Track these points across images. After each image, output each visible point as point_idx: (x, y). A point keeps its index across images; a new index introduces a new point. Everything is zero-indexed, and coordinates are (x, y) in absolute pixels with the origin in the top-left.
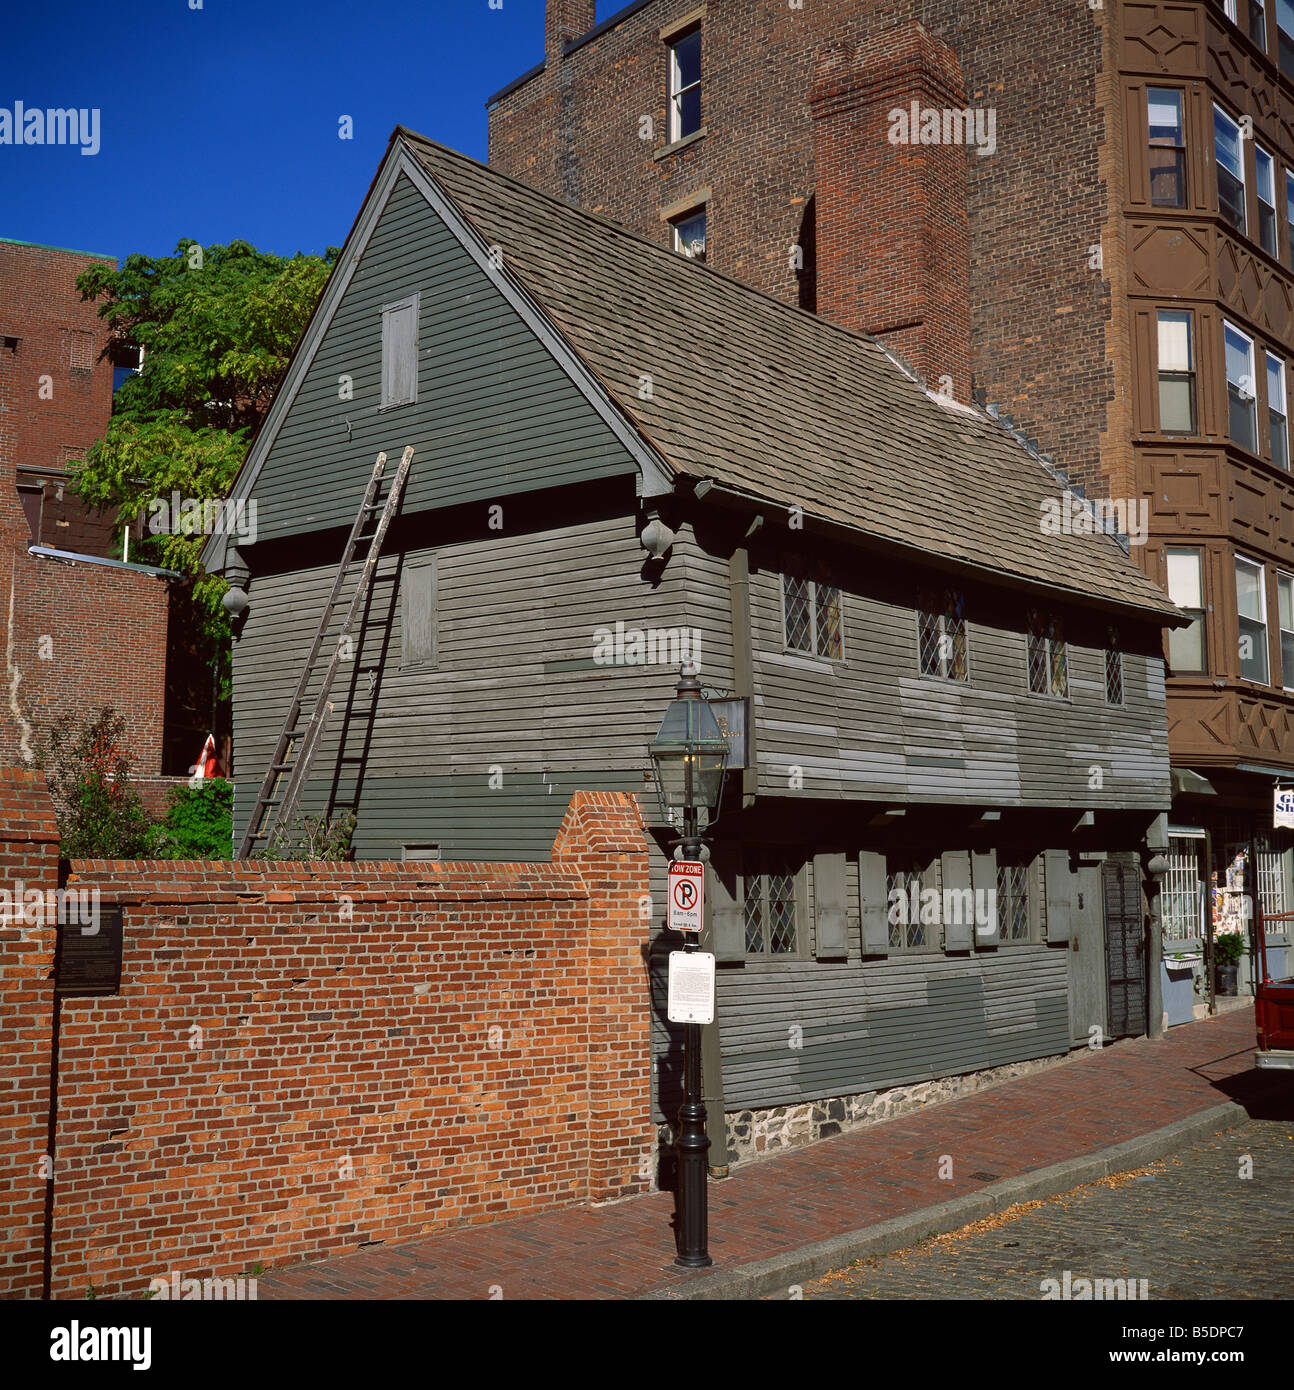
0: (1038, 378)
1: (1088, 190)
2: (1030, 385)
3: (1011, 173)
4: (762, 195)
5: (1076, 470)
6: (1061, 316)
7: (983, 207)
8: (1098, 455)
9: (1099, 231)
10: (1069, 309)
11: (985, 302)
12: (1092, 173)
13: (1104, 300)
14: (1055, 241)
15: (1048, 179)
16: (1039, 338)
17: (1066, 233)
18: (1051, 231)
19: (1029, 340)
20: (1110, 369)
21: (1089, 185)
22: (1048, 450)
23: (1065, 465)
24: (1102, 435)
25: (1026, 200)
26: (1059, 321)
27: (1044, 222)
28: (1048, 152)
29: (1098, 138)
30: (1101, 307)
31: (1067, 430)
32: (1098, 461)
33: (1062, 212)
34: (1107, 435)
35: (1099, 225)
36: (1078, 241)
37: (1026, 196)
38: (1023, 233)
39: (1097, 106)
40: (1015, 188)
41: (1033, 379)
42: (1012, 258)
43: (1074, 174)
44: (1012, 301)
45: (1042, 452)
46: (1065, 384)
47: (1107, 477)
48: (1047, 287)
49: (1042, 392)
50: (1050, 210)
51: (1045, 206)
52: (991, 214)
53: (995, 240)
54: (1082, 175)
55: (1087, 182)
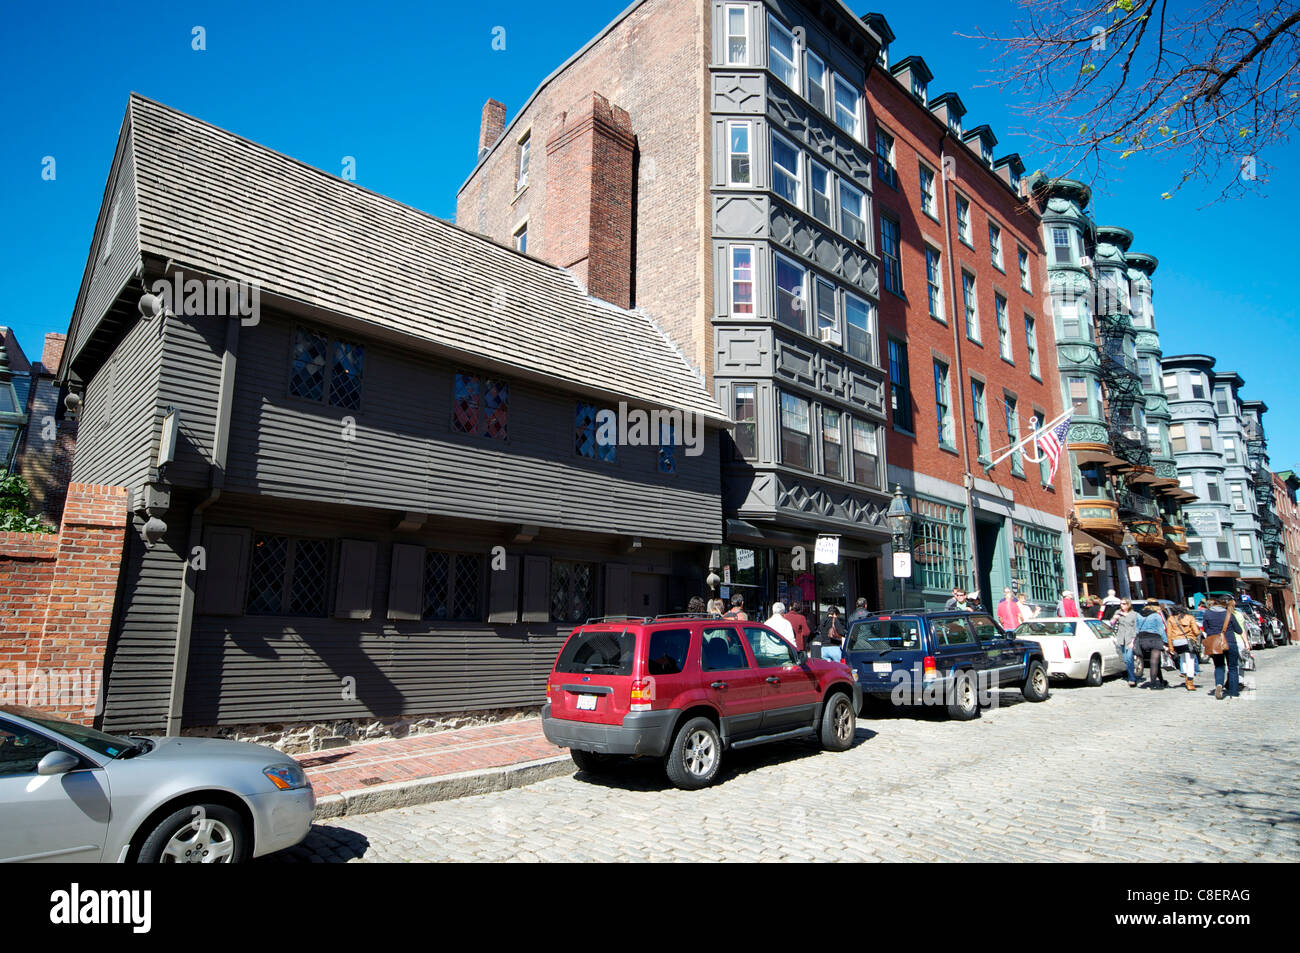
0: (664, 290)
1: (691, 179)
2: (661, 295)
3: (656, 178)
5: (681, 342)
6: (676, 253)
7: (643, 199)
8: (691, 331)
9: (695, 201)
10: (680, 248)
12: (693, 170)
13: (696, 240)
14: (674, 212)
15: (673, 177)
16: (666, 268)
17: (680, 205)
18: (672, 206)
19: (661, 269)
20: (698, 280)
22: (668, 331)
23: (676, 339)
24: (693, 319)
25: (662, 191)
26: (675, 256)
27: (670, 202)
28: (673, 162)
30: (696, 245)
31: (678, 318)
33: (679, 194)
36: (685, 209)
37: (662, 188)
38: (660, 209)
40: (658, 185)
42: (655, 225)
43: (685, 172)
46: (677, 292)
48: (670, 238)
50: (673, 194)
54: (689, 172)
55: (691, 175)
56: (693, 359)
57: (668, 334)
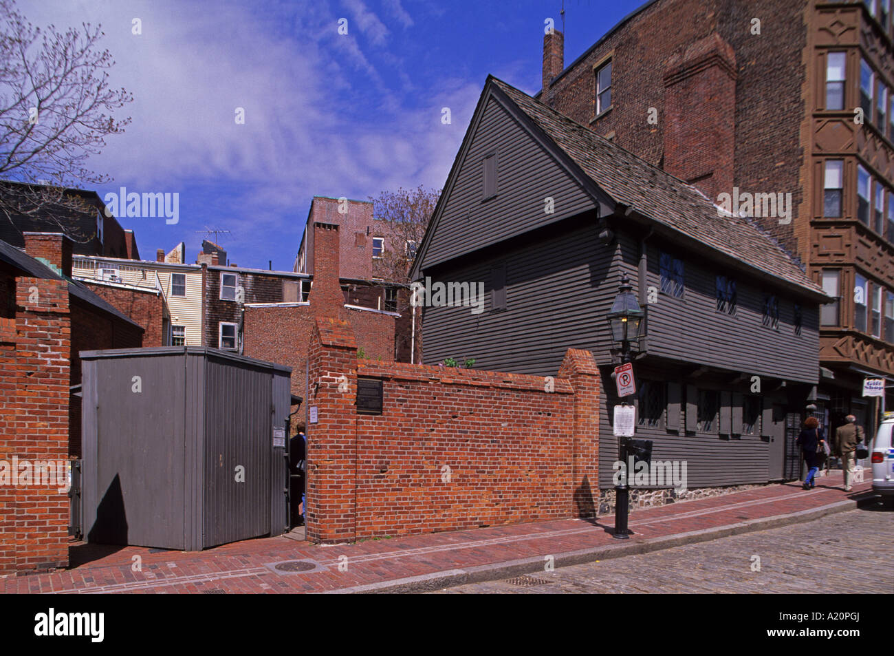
1: (795, 106)
3: (756, 103)
5: (781, 237)
6: (778, 167)
7: (742, 121)
8: (792, 229)
9: (799, 125)
10: (783, 163)
11: (741, 165)
12: (798, 97)
13: (800, 157)
14: (777, 133)
15: (775, 103)
16: (766, 179)
17: (783, 128)
18: (776, 128)
19: (762, 180)
20: (801, 189)
22: (769, 230)
23: (777, 236)
25: (764, 115)
26: (777, 170)
27: (772, 124)
28: (776, 90)
29: (802, 80)
30: (798, 161)
32: (792, 232)
33: (781, 118)
34: (797, 219)
35: (799, 122)
37: (764, 113)
38: (761, 131)
39: (803, 64)
40: (758, 110)
42: (755, 143)
43: (788, 99)
44: (754, 163)
45: (765, 230)
47: (797, 239)
48: (772, 154)
50: (775, 118)
51: (773, 116)
52: (746, 123)
53: (747, 136)
54: (793, 99)
55: (795, 102)
56: (793, 251)
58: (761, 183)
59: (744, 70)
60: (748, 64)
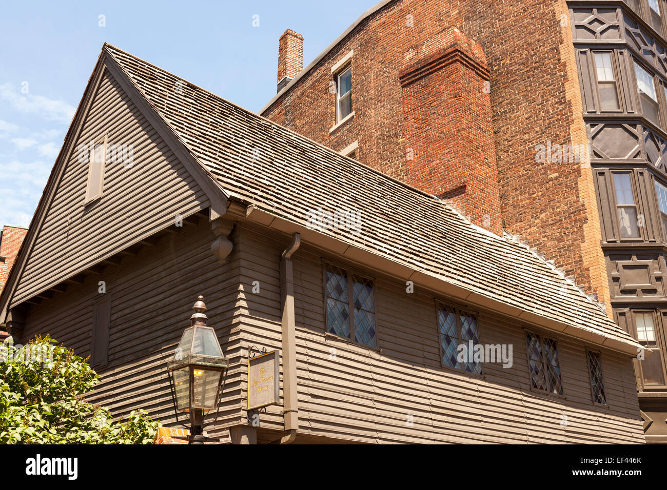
0: (542, 216)
1: (560, 108)
2: (537, 221)
3: (517, 106)
4: (383, 140)
6: (551, 180)
7: (503, 126)
8: (581, 257)
9: (569, 129)
10: (556, 174)
11: (508, 178)
12: (562, 98)
13: (576, 167)
14: (544, 139)
15: (538, 105)
16: (539, 193)
17: (551, 133)
18: (542, 134)
19: (535, 195)
20: (583, 205)
21: (561, 104)
22: (551, 258)
23: (562, 266)
25: (527, 119)
26: (551, 182)
28: (536, 91)
29: (564, 79)
30: (575, 171)
31: (561, 244)
32: (581, 261)
33: (547, 121)
34: (585, 244)
35: (569, 125)
36: (557, 136)
37: (526, 116)
38: (526, 137)
39: (562, 61)
40: (520, 113)
41: (539, 217)
42: (520, 152)
43: (552, 100)
44: (523, 176)
45: (548, 259)
46: (557, 218)
47: (588, 269)
48: (542, 164)
49: (544, 225)
50: (540, 122)
51: (538, 120)
52: (508, 129)
53: (511, 143)
54: (557, 100)
55: (560, 103)
56: (587, 285)
57: (552, 261)
58: (534, 199)
59: (498, 70)
60: (502, 62)
